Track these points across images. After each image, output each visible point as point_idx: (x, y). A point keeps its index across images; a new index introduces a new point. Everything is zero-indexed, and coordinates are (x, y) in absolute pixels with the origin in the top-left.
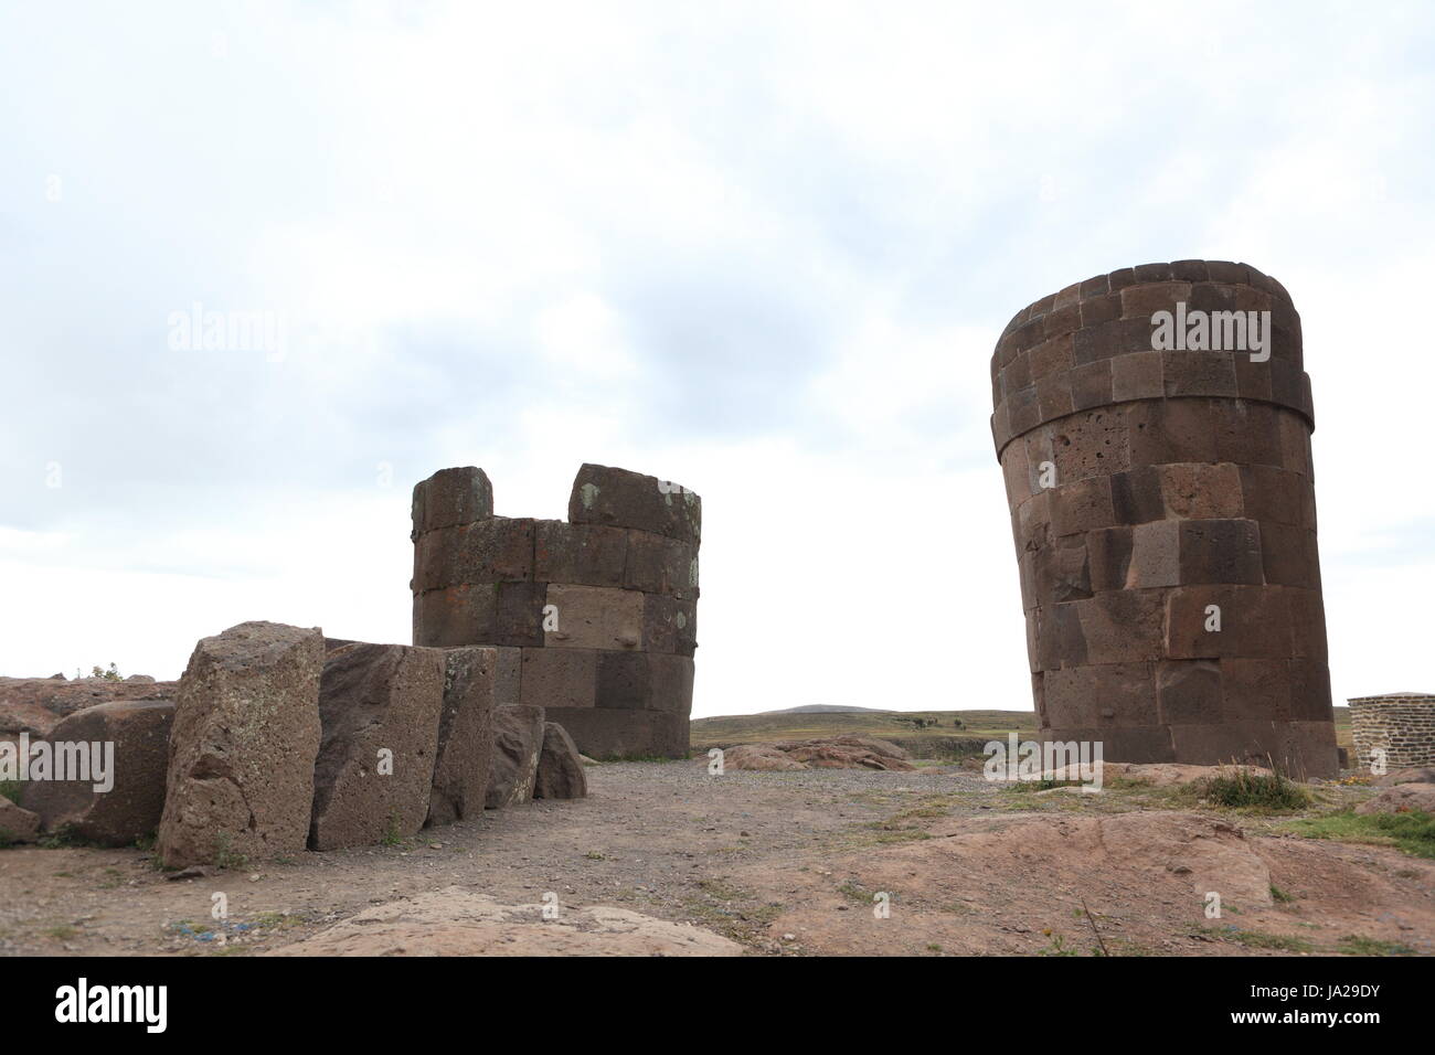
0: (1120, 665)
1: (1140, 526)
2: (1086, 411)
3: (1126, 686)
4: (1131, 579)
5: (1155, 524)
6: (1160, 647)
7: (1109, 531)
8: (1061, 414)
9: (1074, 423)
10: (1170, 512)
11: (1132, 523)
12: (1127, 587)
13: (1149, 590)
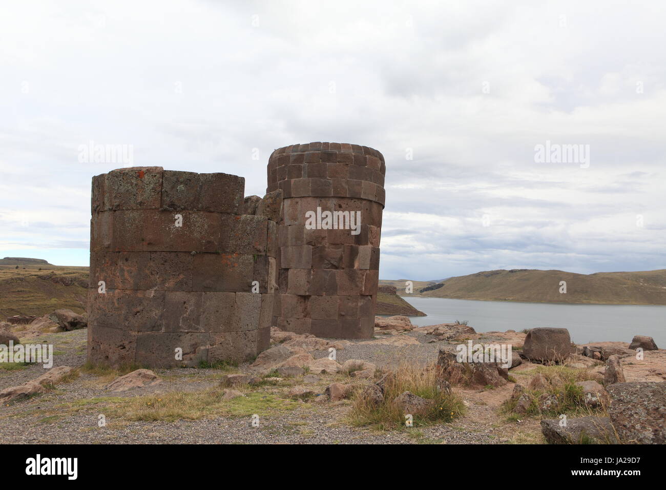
0: (349, 296)
1: (362, 246)
2: (351, 198)
3: (350, 304)
4: (356, 266)
5: (366, 246)
6: (361, 291)
7: (351, 246)
8: (342, 196)
9: (345, 201)
10: (369, 243)
11: (359, 245)
12: (355, 268)
13: (361, 270)
